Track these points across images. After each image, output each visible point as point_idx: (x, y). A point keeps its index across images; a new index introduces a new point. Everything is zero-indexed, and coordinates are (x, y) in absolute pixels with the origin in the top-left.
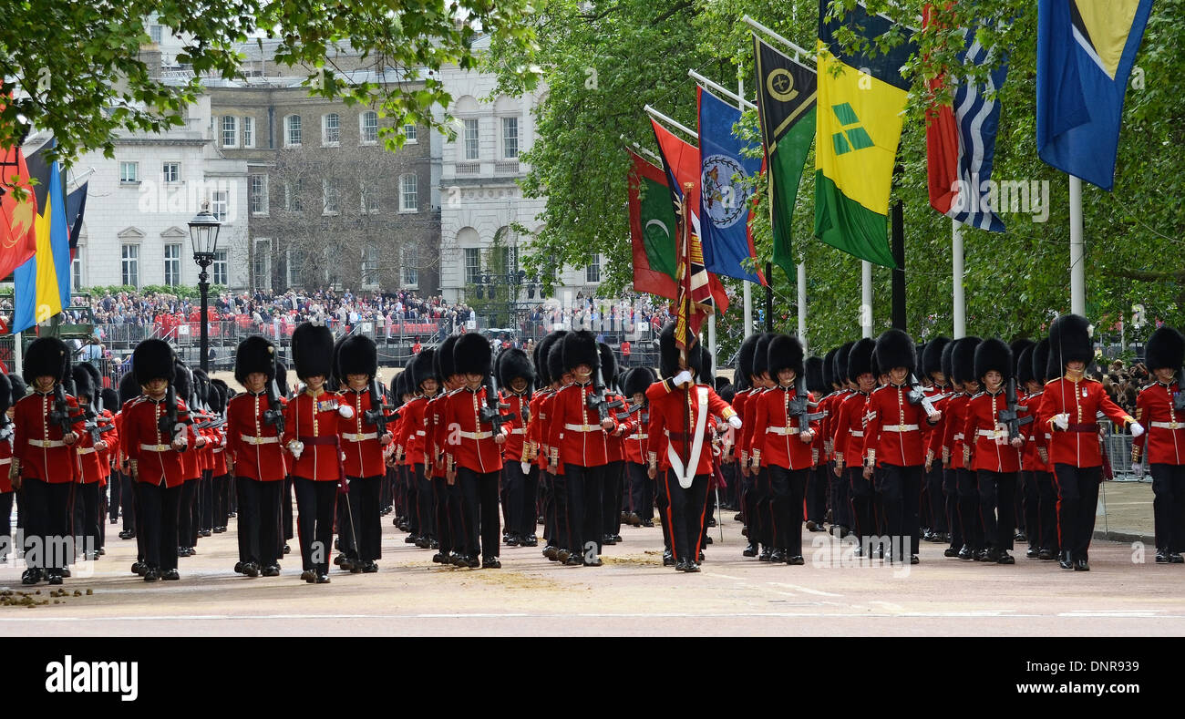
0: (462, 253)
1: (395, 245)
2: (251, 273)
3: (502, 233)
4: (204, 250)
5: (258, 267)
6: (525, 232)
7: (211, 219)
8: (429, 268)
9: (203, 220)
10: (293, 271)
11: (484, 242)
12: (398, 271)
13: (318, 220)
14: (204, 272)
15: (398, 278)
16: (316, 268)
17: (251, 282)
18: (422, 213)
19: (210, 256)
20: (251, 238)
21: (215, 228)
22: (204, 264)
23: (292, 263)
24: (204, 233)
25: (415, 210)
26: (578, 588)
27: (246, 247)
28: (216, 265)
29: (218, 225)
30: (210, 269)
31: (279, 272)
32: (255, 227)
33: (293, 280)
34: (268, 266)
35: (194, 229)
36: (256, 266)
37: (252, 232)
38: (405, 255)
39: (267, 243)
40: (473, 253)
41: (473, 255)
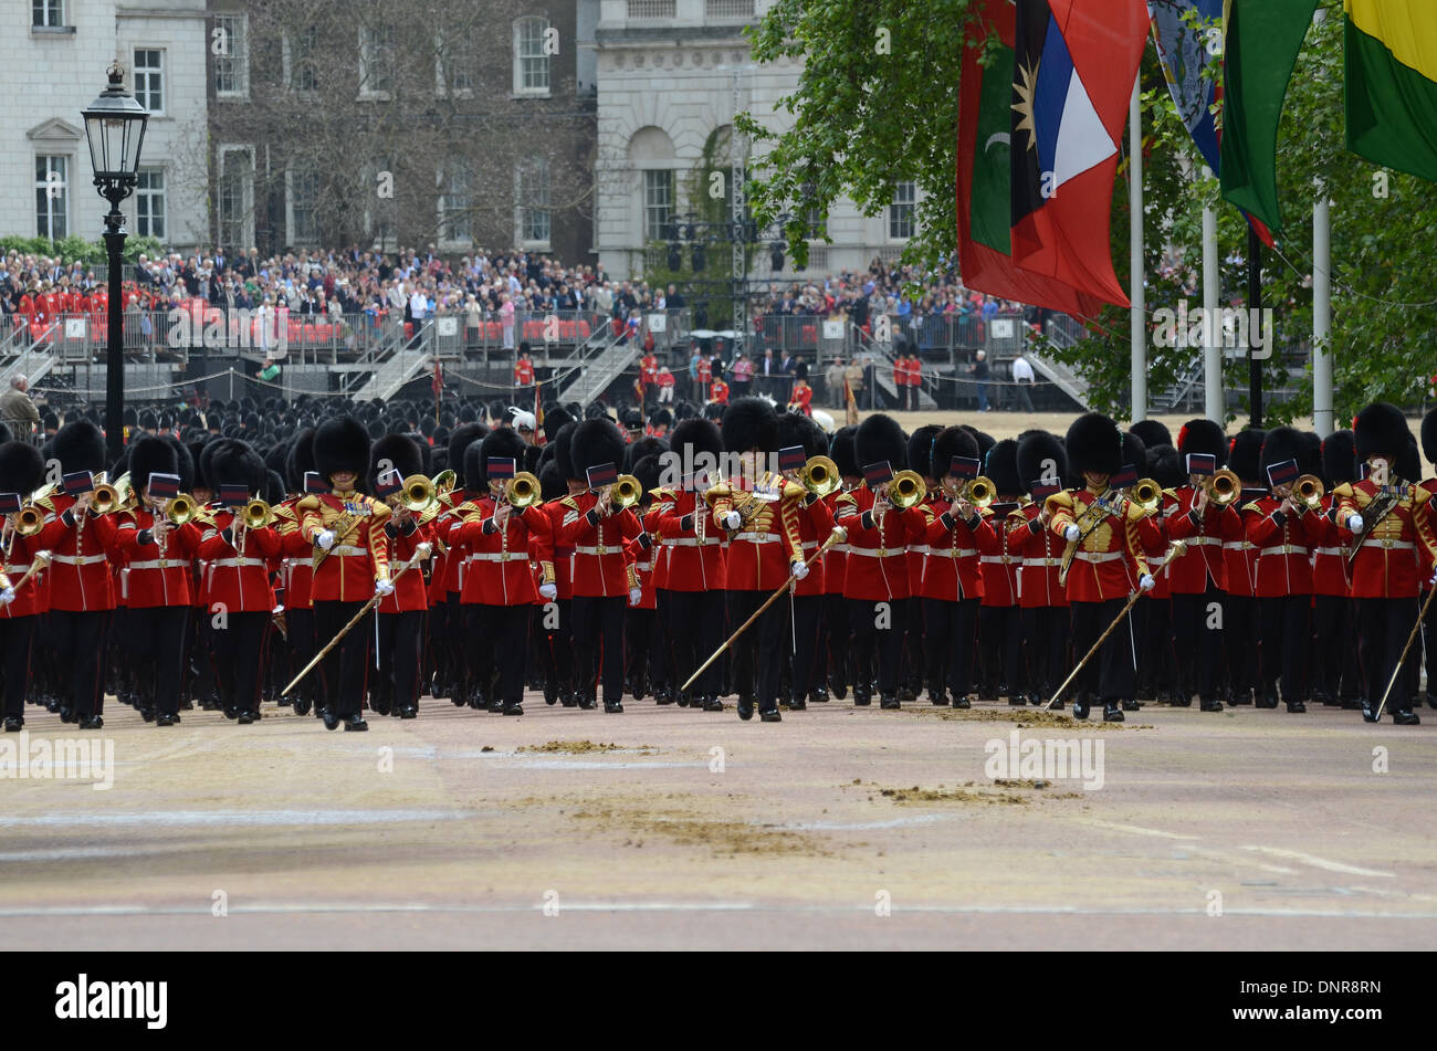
0: (640, 178)
1: (505, 162)
2: (213, 217)
3: (721, 137)
4: (115, 167)
5: (227, 204)
6: (763, 134)
7: (131, 105)
8: (573, 211)
9: (112, 105)
10: (298, 213)
11: (685, 154)
12: (509, 214)
13: (349, 110)
14: (115, 211)
15: (511, 228)
16: (345, 207)
17: (213, 232)
18: (559, 96)
19: (127, 180)
20: (213, 144)
21: (137, 124)
22: (115, 196)
23: (297, 197)
24: (115, 132)
25: (544, 91)
26: (857, 852)
27: (202, 161)
28: (142, 200)
29: (144, 117)
30: (128, 207)
31: (271, 214)
32: (222, 122)
33: (299, 231)
34: (248, 200)
35: (95, 125)
36: (222, 200)
37: (216, 132)
38: (525, 182)
39: (246, 155)
40: (663, 178)
41: (661, 183)
